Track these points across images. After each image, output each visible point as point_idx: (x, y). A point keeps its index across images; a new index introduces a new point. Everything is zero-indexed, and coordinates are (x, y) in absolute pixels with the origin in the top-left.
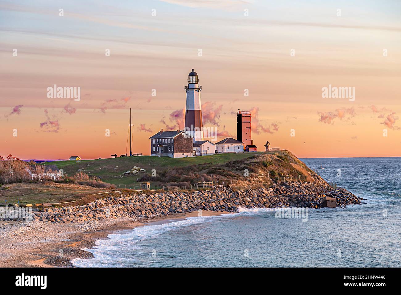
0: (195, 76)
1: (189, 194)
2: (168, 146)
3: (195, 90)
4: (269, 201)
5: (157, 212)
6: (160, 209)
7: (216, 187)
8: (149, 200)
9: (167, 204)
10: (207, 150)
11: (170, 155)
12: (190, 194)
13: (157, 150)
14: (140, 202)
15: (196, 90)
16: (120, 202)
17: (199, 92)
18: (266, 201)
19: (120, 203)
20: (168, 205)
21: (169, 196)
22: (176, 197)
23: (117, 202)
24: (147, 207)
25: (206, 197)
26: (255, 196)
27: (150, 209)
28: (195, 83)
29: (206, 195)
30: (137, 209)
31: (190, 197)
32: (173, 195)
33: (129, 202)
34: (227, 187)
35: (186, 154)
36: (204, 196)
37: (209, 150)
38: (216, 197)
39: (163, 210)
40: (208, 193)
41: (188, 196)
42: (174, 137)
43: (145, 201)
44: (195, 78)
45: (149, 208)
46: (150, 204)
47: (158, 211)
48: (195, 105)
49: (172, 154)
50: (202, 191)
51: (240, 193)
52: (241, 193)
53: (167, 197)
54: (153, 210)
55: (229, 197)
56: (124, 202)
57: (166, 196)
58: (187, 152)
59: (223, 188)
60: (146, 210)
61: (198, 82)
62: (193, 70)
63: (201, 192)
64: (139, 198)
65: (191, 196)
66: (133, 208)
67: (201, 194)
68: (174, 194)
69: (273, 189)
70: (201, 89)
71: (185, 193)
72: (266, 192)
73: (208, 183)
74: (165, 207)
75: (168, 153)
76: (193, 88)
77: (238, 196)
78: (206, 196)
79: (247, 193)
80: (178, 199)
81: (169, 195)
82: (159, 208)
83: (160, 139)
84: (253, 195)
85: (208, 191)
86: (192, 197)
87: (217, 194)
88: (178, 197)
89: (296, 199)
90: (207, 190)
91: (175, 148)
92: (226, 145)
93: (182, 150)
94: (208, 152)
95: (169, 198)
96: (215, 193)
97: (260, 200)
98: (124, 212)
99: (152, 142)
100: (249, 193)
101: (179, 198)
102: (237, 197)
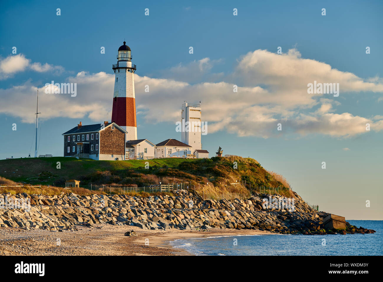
0: (128, 50)
1: (142, 199)
2: (91, 144)
3: (127, 69)
4: (254, 216)
5: (101, 221)
6: (105, 216)
7: (178, 192)
8: (84, 203)
9: (113, 210)
10: (144, 152)
11: (93, 157)
12: (144, 199)
13: (74, 151)
14: (71, 204)
15: (129, 70)
16: (40, 201)
17: (133, 73)
18: (249, 216)
19: (40, 204)
20: (115, 211)
21: (114, 200)
22: (124, 202)
23: (35, 201)
24: (85, 212)
25: (167, 205)
26: (233, 209)
27: (89, 215)
28: (128, 61)
29: (166, 201)
30: (69, 214)
31: (144, 203)
32: (118, 199)
33: (54, 203)
34: (194, 194)
35: (115, 156)
36: (164, 203)
37: (146, 152)
38: (180, 206)
39: (110, 219)
40: (169, 200)
41: (142, 201)
42: (100, 131)
43: (78, 203)
44: (127, 53)
45: (87, 214)
46: (88, 208)
47: (101, 219)
48: (127, 91)
49: (95, 155)
50: (161, 196)
51: (213, 204)
52: (215, 204)
53: (111, 200)
54: (94, 217)
55: (198, 207)
56: (47, 202)
57: (109, 199)
58: (118, 153)
59: (189, 194)
60: (83, 216)
61: (131, 59)
62: (125, 43)
63: (160, 198)
64: (68, 200)
65: (145, 201)
66: (63, 212)
67: (159, 200)
68: (120, 197)
69: (252, 202)
70: (136, 69)
71: (136, 198)
72: (245, 205)
73: (166, 186)
74: (112, 215)
75: (90, 154)
76: (125, 67)
77: (211, 207)
78: (167, 203)
79: (223, 204)
80: (127, 205)
81: (113, 197)
82: (103, 214)
83: (78, 134)
84: (229, 207)
85: (169, 196)
86: (146, 203)
87: (181, 202)
88: (127, 201)
89: (287, 216)
90: (167, 196)
91: (101, 147)
92: (167, 148)
93: (111, 150)
94: (145, 155)
95: (114, 202)
96: (179, 200)
97: (242, 215)
98: (50, 214)
99: (66, 140)
100: (224, 203)
101: (129, 204)
102: (209, 208)
